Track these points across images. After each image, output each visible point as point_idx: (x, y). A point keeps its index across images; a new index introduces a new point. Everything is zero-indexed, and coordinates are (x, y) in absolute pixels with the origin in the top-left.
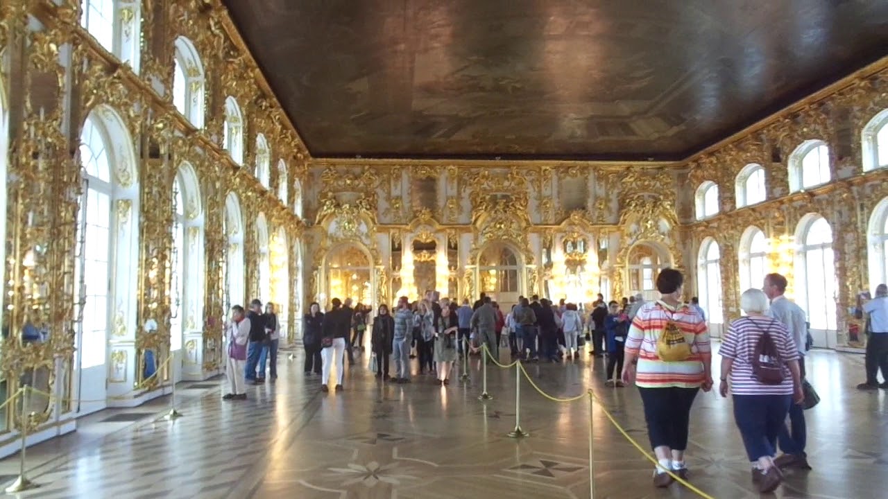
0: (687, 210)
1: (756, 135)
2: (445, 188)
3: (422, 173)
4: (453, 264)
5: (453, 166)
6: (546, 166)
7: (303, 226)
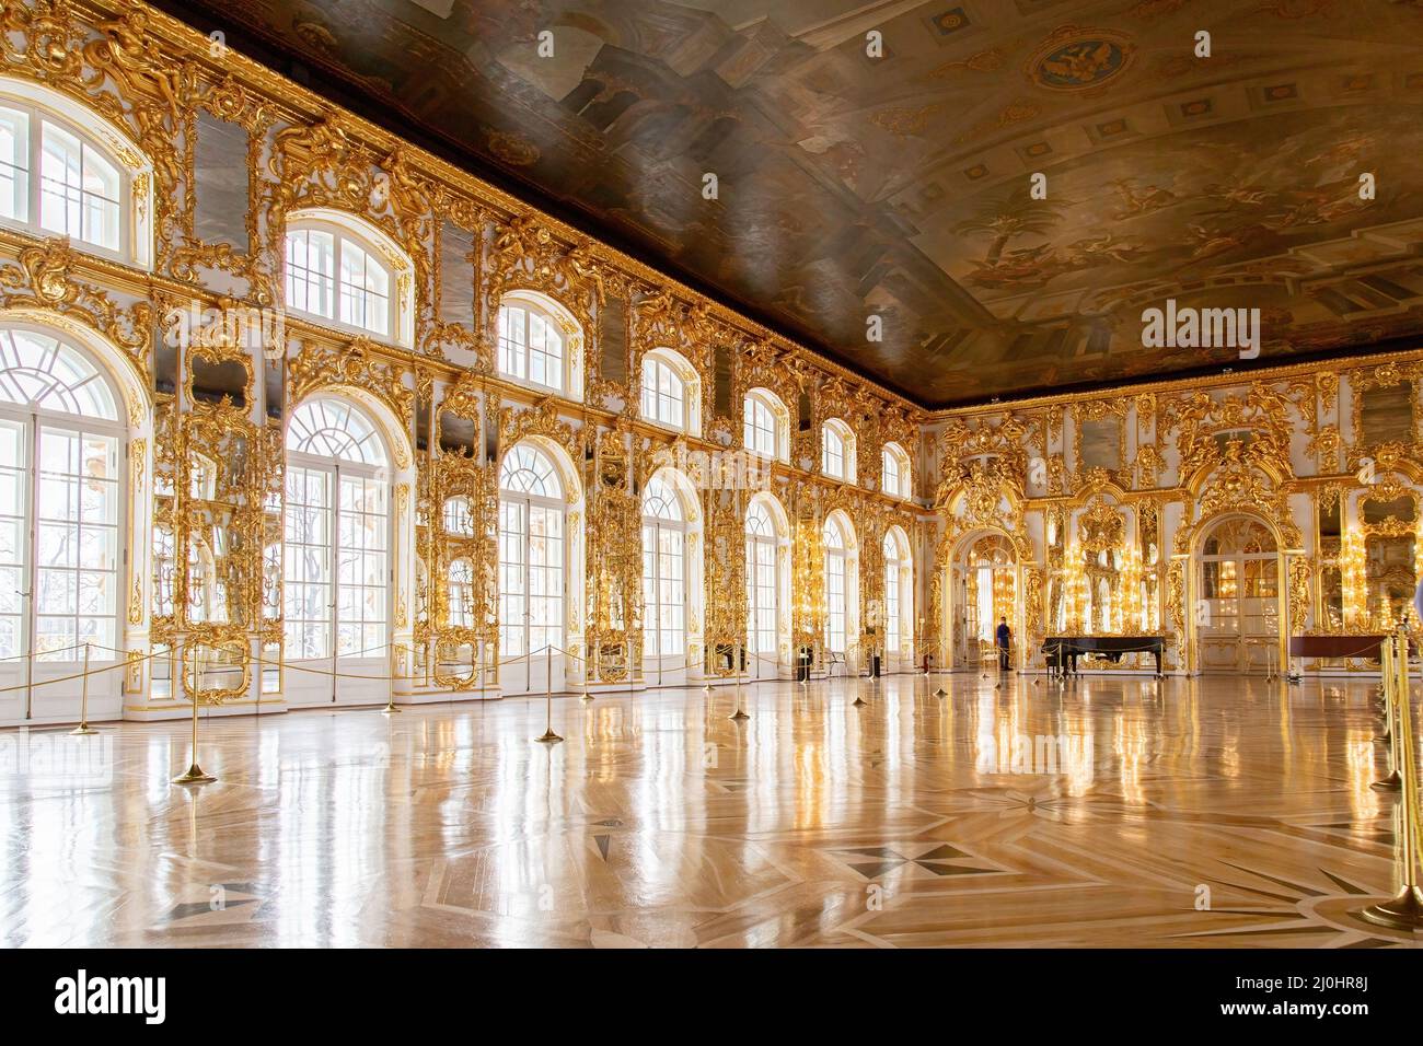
2: (1136, 433)
3: (1093, 418)
5: (1147, 395)
6: (1324, 371)
7: (911, 509)
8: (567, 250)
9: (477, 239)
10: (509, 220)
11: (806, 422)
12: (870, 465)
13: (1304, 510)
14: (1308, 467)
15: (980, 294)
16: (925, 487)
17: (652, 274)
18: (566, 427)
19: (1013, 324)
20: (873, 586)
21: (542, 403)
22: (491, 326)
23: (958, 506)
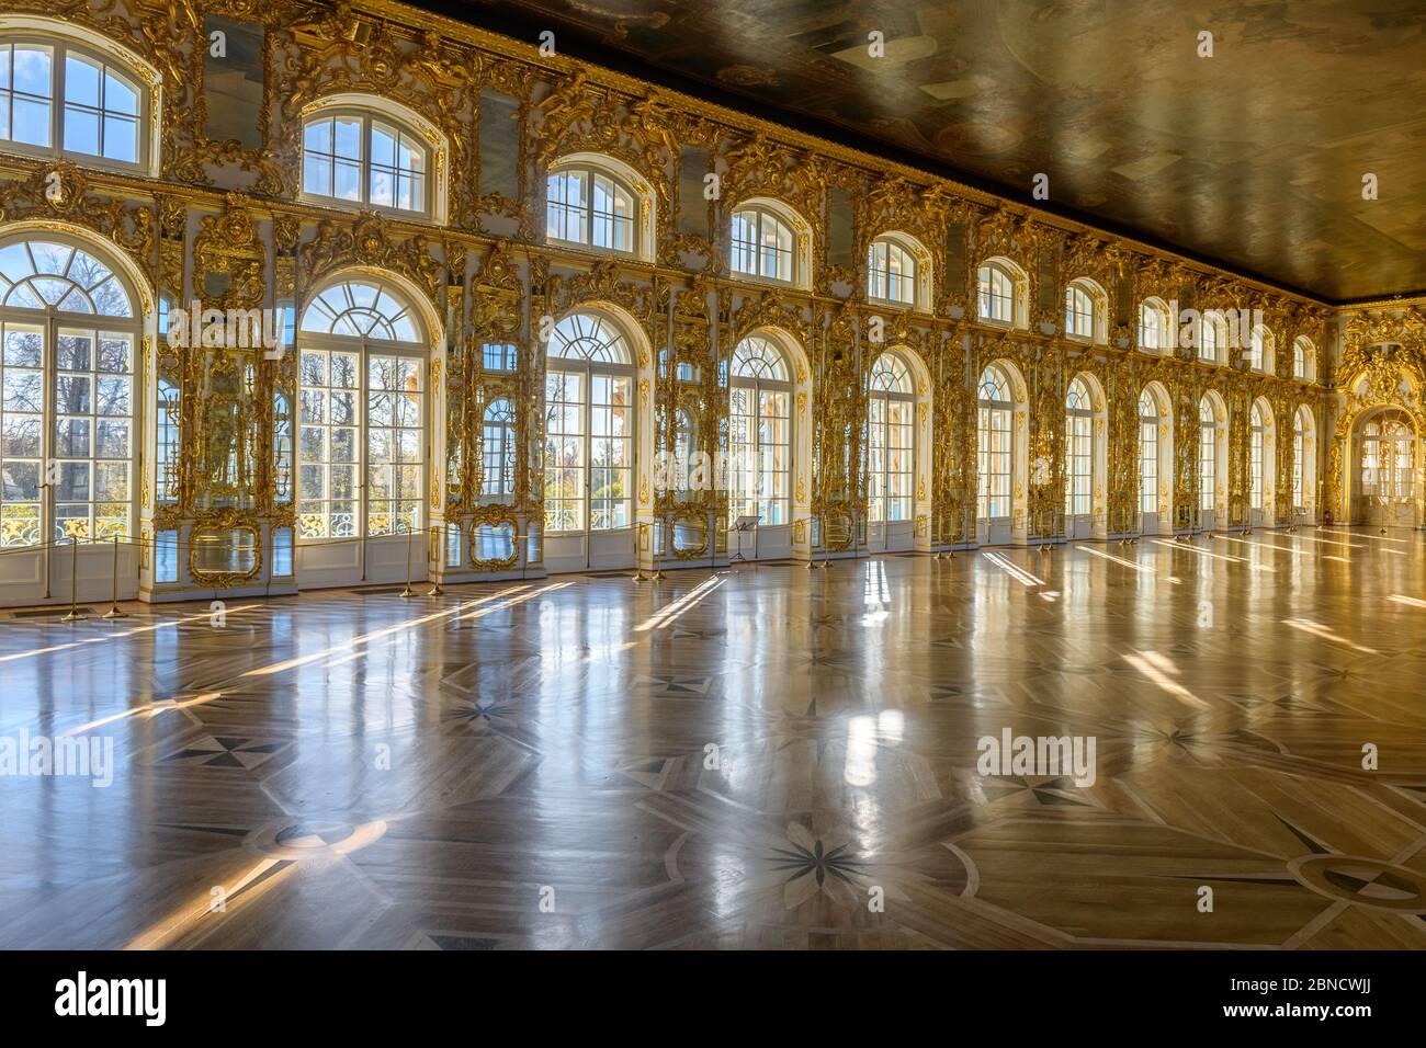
7: (1316, 390)
10: (1073, 236)
18: (1098, 363)
20: (1285, 458)
21: (1086, 349)
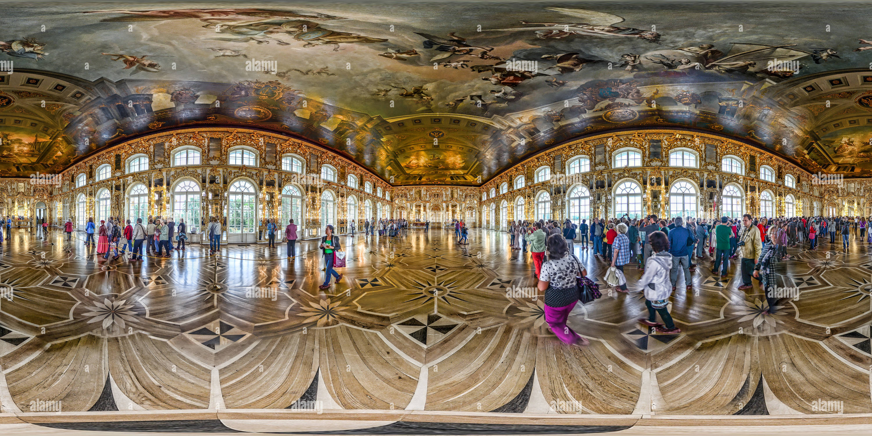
0: (481, 199)
1: (494, 181)
2: (423, 192)
3: (417, 190)
4: (425, 210)
5: (425, 187)
6: (448, 187)
8: (334, 158)
9: (318, 156)
10: (323, 153)
11: (375, 187)
12: (384, 195)
13: (444, 205)
14: (445, 199)
15: (405, 169)
16: (392, 199)
17: (350, 162)
18: (334, 187)
19: (409, 174)
21: (330, 183)
22: (320, 170)
23: (397, 202)
